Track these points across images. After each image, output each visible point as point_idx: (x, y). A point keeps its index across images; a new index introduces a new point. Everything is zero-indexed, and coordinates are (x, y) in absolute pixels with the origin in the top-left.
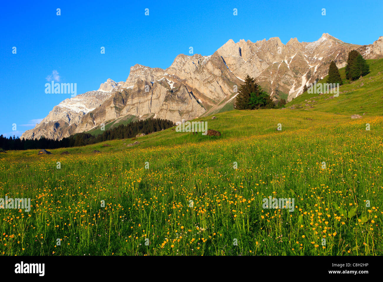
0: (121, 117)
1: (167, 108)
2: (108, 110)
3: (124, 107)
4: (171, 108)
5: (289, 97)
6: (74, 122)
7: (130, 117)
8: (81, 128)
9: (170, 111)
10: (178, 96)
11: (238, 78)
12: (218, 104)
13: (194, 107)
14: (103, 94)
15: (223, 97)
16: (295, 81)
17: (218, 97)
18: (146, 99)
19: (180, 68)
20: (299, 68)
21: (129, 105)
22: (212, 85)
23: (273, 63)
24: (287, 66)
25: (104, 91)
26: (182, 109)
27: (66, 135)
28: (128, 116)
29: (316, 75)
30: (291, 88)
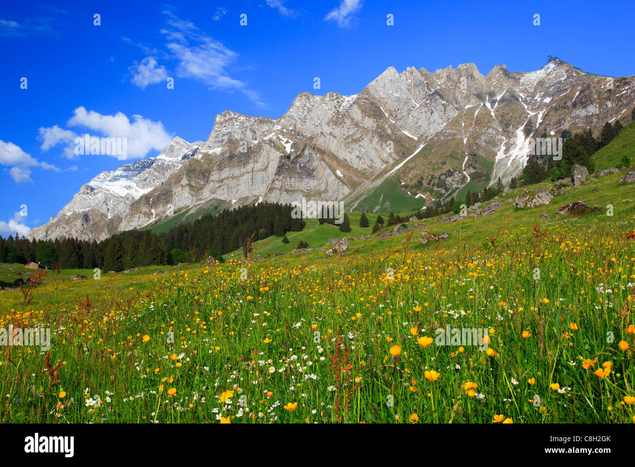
0: (200, 202)
1: (281, 187)
2: (177, 190)
3: (205, 185)
4: (287, 187)
5: (497, 165)
6: (116, 213)
7: (216, 203)
8: (129, 222)
9: (287, 191)
10: (300, 166)
11: (406, 133)
12: (372, 178)
13: (329, 183)
14: (166, 163)
15: (380, 166)
16: (504, 138)
17: (371, 167)
18: (243, 170)
19: (303, 116)
20: (511, 117)
21: (214, 181)
22: (360, 146)
23: (466, 108)
24: (490, 112)
25: (168, 159)
26: (308, 188)
27: (103, 234)
28: (211, 200)
29: (541, 128)
30: (499, 150)
